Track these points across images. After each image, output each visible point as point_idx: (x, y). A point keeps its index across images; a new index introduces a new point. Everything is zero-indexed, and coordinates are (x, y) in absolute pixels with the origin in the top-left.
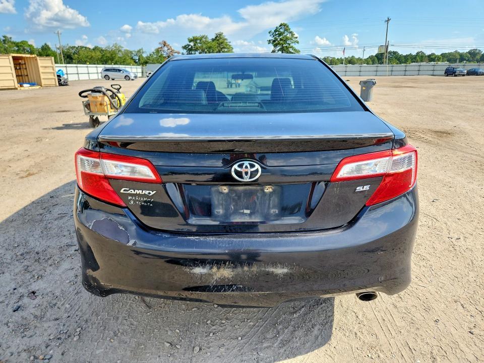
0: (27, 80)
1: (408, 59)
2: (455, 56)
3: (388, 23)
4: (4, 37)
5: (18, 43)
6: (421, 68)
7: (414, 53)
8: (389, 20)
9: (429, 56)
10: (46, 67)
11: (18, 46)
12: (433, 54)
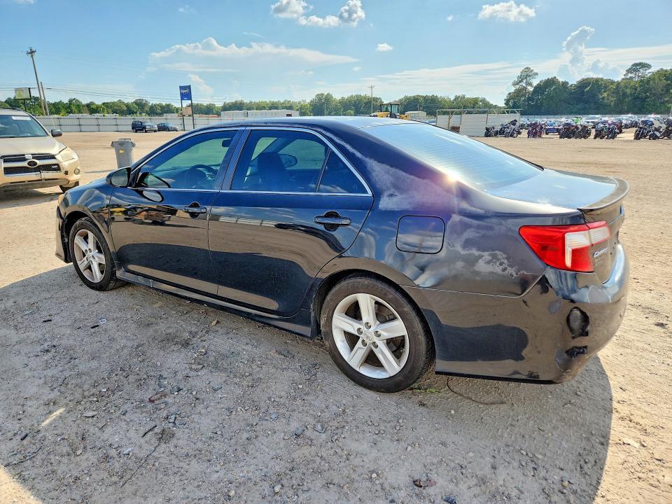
1: (59, 108)
2: (120, 106)
3: (32, 56)
6: (101, 122)
7: (66, 101)
8: (32, 52)
9: (88, 105)
12: (92, 103)
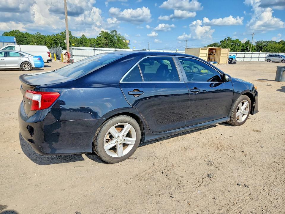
0: (214, 61)
4: (228, 38)
5: (234, 41)
10: (224, 54)
11: (233, 42)
